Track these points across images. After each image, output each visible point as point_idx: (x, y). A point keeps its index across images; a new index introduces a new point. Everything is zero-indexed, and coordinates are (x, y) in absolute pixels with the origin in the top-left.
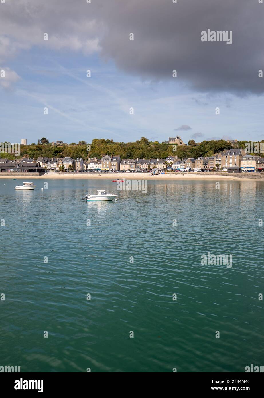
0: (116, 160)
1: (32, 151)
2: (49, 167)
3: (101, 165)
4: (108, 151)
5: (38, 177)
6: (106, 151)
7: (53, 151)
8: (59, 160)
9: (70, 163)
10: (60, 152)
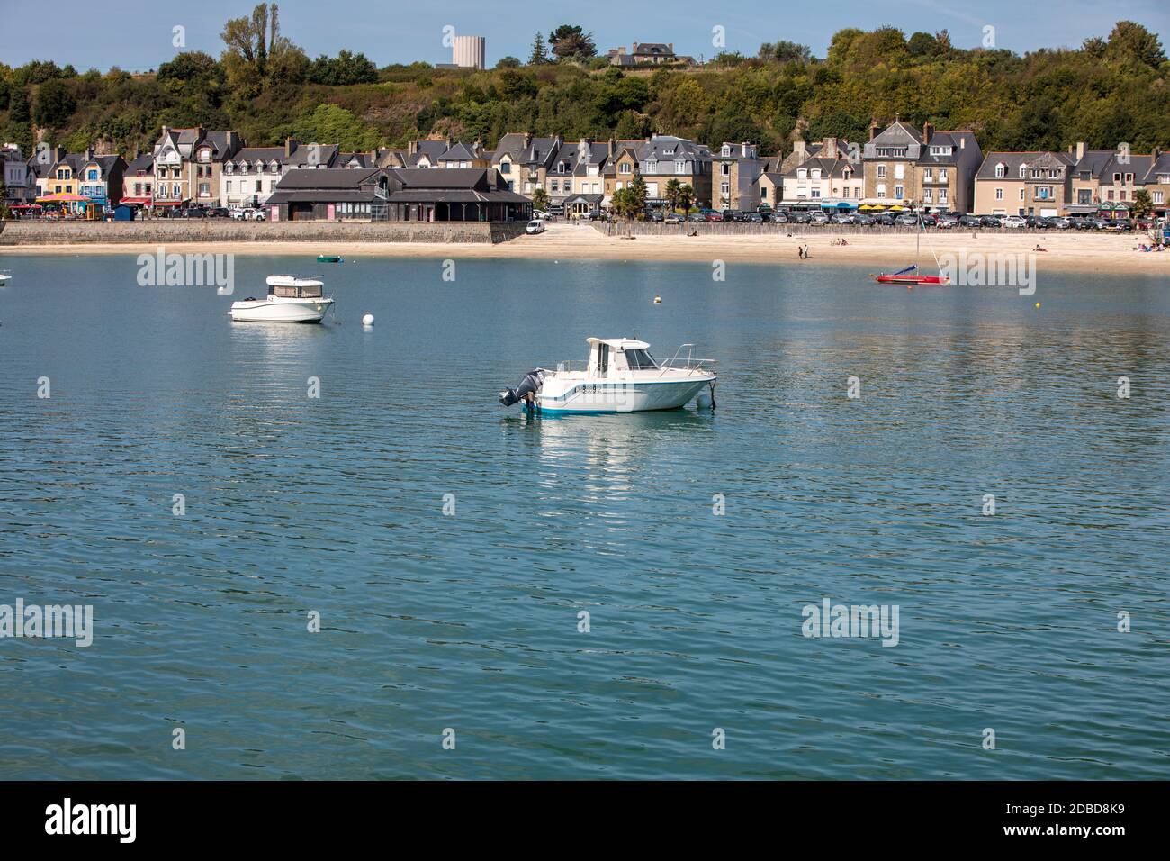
0: (949, 152)
1: (481, 102)
2: (561, 192)
3: (859, 182)
4: (915, 99)
5: (486, 249)
6: (900, 101)
7: (599, 101)
8: (621, 148)
9: (683, 170)
10: (637, 107)
